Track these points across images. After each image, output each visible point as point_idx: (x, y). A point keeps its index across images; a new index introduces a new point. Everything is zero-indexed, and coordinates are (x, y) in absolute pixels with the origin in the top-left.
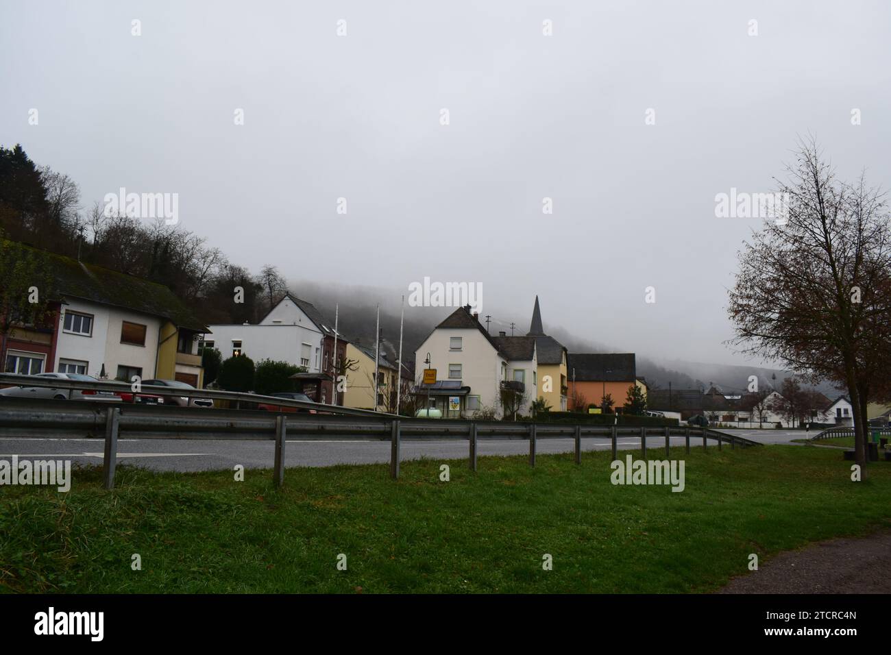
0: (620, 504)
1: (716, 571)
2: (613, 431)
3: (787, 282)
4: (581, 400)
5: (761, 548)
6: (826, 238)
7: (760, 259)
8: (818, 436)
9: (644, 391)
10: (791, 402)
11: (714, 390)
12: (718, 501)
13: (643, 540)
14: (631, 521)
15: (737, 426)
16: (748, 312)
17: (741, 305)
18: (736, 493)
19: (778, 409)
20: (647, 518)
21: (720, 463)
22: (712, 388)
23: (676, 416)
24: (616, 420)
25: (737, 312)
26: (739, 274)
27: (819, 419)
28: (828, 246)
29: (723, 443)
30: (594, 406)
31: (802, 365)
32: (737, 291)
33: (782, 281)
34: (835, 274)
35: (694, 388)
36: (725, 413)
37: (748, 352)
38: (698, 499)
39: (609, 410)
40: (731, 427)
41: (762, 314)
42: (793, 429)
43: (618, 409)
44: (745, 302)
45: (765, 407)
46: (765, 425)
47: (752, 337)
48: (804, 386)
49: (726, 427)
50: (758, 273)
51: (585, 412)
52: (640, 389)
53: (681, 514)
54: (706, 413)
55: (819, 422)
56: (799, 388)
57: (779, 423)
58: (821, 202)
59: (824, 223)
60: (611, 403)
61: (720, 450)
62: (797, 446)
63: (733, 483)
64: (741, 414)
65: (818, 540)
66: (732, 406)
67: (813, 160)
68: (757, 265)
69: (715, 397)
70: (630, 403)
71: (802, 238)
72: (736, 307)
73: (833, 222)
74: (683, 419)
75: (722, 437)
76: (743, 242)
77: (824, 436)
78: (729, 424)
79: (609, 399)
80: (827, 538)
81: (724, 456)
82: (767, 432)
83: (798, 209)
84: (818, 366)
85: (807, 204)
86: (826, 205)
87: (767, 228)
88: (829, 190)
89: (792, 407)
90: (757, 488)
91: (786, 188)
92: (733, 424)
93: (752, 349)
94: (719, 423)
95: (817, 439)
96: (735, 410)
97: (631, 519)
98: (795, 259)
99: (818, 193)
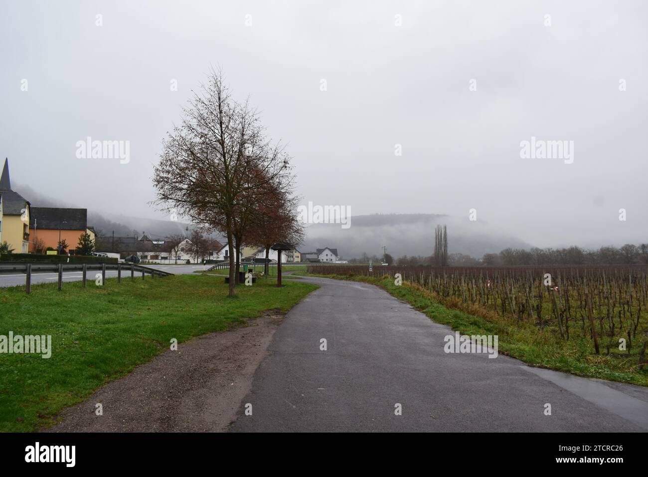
0: (60, 322)
1: (126, 363)
2: (60, 267)
3: (195, 164)
4: (41, 244)
5: (160, 344)
6: (222, 137)
7: (177, 146)
8: (212, 269)
9: (92, 237)
10: (197, 245)
11: (145, 238)
12: (136, 314)
13: (74, 347)
14: (66, 334)
15: (160, 263)
16: (167, 182)
17: (162, 177)
18: (150, 309)
19: (189, 251)
20: (80, 330)
21: (142, 289)
22: (144, 236)
23: (117, 256)
24: (68, 259)
25: (159, 182)
26: (162, 155)
27: (214, 257)
28: (222, 143)
29: (146, 274)
30: (51, 249)
31: (202, 221)
32: (160, 167)
33: (191, 163)
34: (225, 162)
35: (132, 236)
36: (152, 254)
37: (165, 211)
38: (122, 314)
39: (64, 252)
40: (155, 264)
41: (177, 184)
42: (197, 264)
43: (71, 251)
44: (165, 175)
45: (179, 250)
46: (179, 262)
47: (169, 200)
48: (205, 235)
49: (152, 263)
50: (175, 156)
51: (44, 254)
52: (89, 236)
53: (107, 326)
54: (138, 253)
55: (214, 259)
56: (202, 237)
57: (189, 260)
58: (221, 112)
59: (221, 126)
60: (65, 247)
61: (143, 279)
62: (196, 275)
63: (149, 302)
64: (163, 254)
65: (199, 335)
66: (157, 248)
67: (219, 83)
68: (175, 150)
69: (146, 242)
70: (81, 246)
71: (206, 135)
72: (158, 178)
73: (227, 126)
74: (121, 259)
75: (146, 270)
76: (168, 132)
77: (215, 269)
78: (154, 261)
79: (64, 244)
80: (204, 333)
81: (146, 283)
82: (180, 266)
83: (205, 114)
84: (212, 222)
85: (212, 113)
86: (223, 114)
87: (185, 125)
88: (226, 105)
89: (197, 249)
90: (165, 304)
91: (200, 99)
92: (158, 261)
93: (168, 208)
94: (147, 260)
95: (210, 270)
96: (159, 252)
97: (66, 333)
98: (201, 149)
99: (220, 106)
